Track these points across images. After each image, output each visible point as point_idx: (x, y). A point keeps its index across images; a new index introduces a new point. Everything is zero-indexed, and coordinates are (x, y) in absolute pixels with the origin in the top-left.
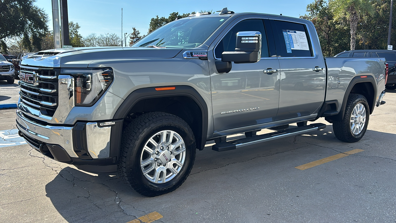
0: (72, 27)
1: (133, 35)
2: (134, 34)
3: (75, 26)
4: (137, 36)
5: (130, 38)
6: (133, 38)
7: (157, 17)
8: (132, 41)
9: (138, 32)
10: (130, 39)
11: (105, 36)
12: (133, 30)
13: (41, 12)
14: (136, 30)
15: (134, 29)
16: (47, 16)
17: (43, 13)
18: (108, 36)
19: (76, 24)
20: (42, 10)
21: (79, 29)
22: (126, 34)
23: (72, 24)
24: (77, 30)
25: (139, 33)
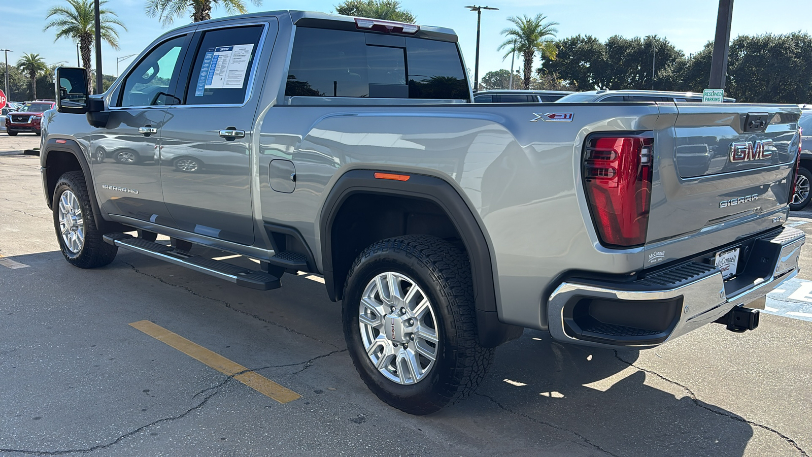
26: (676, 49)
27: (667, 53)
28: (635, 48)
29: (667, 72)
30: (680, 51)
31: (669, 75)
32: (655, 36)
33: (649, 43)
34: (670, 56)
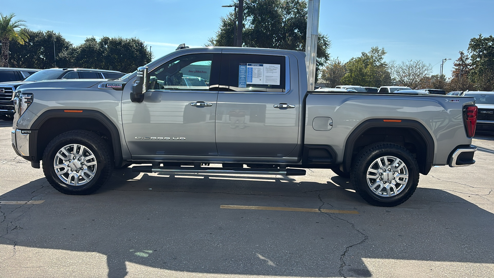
0: (377, 53)
1: (458, 62)
2: (461, 59)
3: (380, 52)
4: (464, 62)
5: (454, 65)
6: (459, 65)
7: (480, 36)
8: (456, 69)
9: (466, 57)
10: (454, 67)
11: (408, 63)
12: (460, 54)
13: (324, 39)
14: (464, 55)
15: (462, 53)
16: (329, 43)
17: (326, 40)
18: (412, 63)
19: (381, 49)
20: (326, 37)
21: (384, 55)
22: (444, 61)
23: (377, 49)
24: (382, 57)
25: (468, 58)
26: (66, 40)
27: (62, 43)
28: (40, 37)
29: (64, 54)
30: (69, 42)
31: (66, 56)
32: (53, 31)
33: (50, 35)
34: (64, 45)
